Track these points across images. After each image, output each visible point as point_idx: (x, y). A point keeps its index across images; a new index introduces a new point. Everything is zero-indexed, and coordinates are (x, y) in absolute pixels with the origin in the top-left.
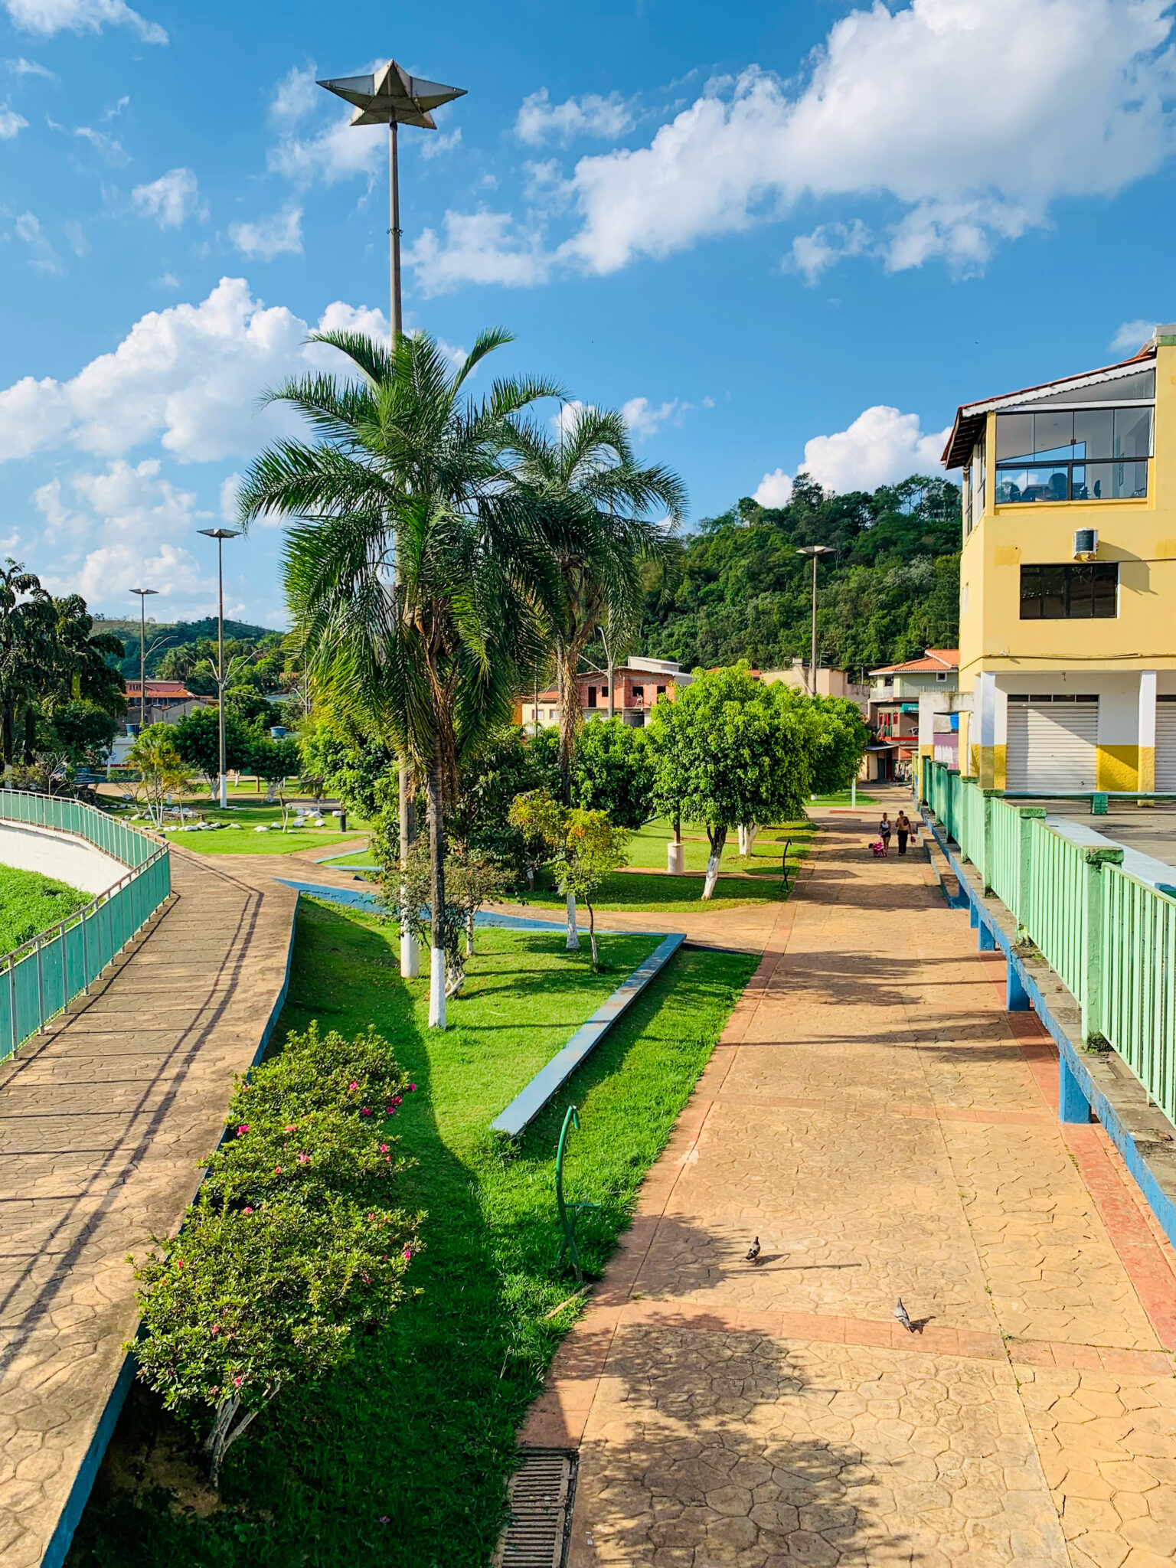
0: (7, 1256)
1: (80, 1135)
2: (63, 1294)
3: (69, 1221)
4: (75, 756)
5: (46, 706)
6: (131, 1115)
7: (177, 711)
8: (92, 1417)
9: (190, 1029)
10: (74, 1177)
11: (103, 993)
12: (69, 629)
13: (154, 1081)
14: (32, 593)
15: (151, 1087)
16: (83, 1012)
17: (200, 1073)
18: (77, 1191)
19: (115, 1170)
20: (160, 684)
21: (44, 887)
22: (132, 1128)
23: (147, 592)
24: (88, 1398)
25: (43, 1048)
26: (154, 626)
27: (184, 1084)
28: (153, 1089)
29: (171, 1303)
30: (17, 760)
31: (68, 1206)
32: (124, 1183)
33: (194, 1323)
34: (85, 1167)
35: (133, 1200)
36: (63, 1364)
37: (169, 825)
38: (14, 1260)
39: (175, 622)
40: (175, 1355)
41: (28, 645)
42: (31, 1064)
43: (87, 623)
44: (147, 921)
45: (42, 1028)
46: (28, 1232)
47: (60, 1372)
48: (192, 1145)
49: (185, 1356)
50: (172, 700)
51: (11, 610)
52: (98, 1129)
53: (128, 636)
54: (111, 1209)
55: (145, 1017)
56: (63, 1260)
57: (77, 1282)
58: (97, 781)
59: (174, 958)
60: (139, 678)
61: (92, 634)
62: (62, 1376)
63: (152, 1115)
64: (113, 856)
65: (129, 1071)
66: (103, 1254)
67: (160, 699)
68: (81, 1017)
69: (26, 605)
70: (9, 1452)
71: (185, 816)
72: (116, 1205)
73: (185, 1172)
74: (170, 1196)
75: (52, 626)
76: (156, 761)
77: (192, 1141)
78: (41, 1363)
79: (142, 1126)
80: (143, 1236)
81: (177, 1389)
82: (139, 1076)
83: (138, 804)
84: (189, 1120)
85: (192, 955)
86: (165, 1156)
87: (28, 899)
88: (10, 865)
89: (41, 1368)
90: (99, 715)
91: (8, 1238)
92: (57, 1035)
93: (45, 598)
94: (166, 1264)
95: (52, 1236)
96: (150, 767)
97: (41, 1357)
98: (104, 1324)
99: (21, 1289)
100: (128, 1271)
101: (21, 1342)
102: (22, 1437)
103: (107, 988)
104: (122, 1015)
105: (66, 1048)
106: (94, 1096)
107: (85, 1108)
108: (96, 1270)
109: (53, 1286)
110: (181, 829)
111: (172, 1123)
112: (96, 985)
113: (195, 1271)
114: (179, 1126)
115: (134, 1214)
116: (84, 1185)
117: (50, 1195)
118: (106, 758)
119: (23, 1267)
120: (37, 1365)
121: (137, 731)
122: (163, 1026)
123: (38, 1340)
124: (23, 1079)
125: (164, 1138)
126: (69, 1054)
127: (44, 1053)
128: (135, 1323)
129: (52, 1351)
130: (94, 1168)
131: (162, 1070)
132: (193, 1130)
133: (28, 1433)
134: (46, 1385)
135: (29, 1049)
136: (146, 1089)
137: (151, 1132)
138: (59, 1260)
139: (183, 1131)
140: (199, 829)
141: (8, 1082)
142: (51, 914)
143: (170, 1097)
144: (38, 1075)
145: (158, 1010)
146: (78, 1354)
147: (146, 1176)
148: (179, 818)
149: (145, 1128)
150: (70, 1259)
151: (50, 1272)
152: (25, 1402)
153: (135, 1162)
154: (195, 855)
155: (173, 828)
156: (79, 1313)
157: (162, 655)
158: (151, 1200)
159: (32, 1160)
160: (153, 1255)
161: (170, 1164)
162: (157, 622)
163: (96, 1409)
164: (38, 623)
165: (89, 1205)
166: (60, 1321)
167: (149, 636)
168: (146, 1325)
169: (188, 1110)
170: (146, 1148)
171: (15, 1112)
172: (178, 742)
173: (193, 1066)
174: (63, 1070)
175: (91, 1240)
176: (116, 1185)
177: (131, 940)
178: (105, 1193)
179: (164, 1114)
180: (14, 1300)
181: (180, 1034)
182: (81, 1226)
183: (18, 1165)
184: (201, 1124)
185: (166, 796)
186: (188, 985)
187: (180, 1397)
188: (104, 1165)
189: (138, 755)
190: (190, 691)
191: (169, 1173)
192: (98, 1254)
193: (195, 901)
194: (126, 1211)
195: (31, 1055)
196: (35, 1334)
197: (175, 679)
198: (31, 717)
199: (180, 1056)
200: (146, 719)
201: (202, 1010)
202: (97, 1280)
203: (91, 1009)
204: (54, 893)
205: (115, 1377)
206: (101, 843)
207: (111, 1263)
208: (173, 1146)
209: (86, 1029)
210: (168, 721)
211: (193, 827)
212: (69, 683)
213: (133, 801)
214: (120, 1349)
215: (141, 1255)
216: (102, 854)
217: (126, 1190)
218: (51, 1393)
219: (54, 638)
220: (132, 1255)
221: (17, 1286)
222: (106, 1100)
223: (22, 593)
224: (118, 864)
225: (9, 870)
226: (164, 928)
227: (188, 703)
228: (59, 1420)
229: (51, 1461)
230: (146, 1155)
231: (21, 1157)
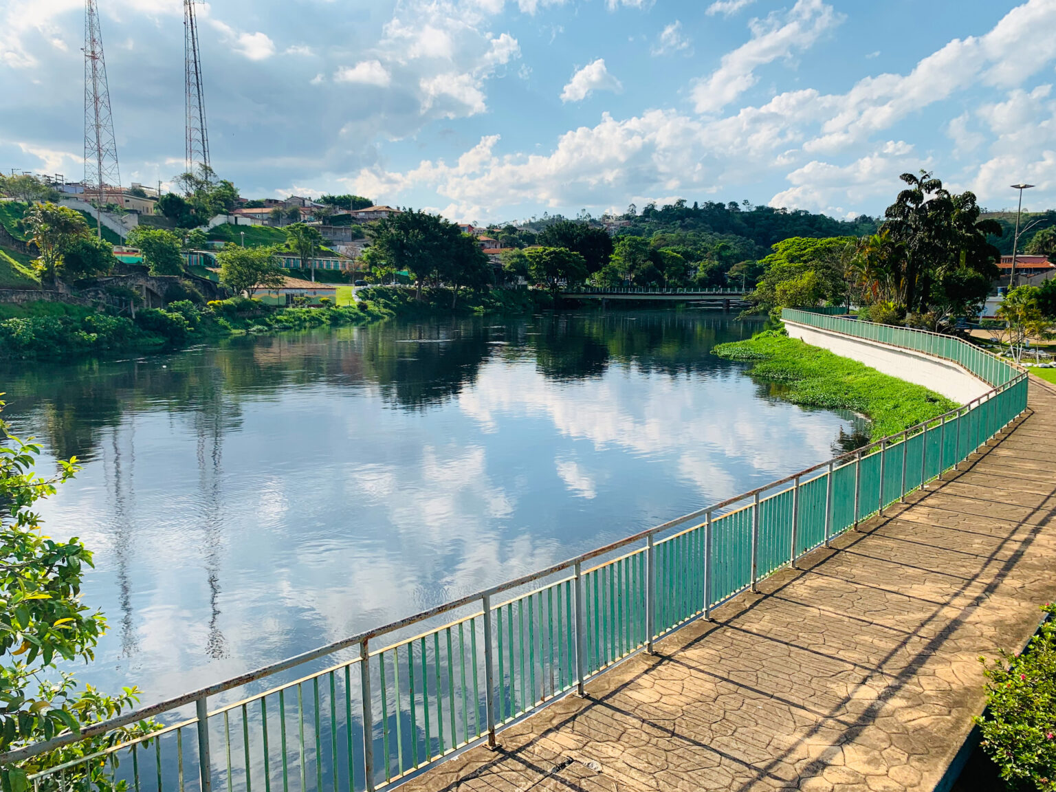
0: (890, 628)
1: (946, 564)
2: (928, 667)
3: (935, 619)
4: (957, 309)
5: (940, 272)
6: (986, 559)
7: (1042, 277)
8: (945, 759)
9: (1038, 509)
10: (941, 591)
11: (968, 471)
12: (962, 217)
13: (1006, 540)
14: (937, 193)
15: (1003, 543)
16: (952, 481)
17: (1045, 542)
18: (942, 600)
19: (971, 594)
20: (1027, 258)
21: (927, 396)
22: (987, 569)
23: (1025, 187)
24: (942, 745)
25: (922, 500)
26: (1027, 215)
27: (1030, 547)
28: (1005, 545)
29: (1013, 703)
30: (915, 310)
31: (935, 609)
32: (978, 605)
33: (1032, 724)
34: (948, 586)
35: (985, 620)
36: (925, 714)
37: (1025, 362)
38: (895, 632)
39: (1045, 211)
40: (1013, 742)
41: (930, 231)
42: (913, 508)
43: (975, 212)
44: (1006, 426)
45: (922, 486)
46: (905, 617)
47: (922, 718)
48: (1035, 594)
49: (1021, 745)
50: (1036, 270)
51: (920, 205)
52: (959, 563)
53: (1005, 223)
54: (967, 620)
55: (1001, 493)
56: (930, 644)
57: (938, 662)
58: (971, 328)
59: (1026, 455)
60: (1012, 254)
61: (979, 220)
62: (925, 722)
63: (1003, 564)
64: (980, 378)
65: (986, 528)
66: (959, 649)
67: (1027, 270)
68: (951, 484)
69: (931, 202)
70: (885, 756)
71: (1040, 357)
72: (970, 619)
73: (1027, 612)
74: (1014, 625)
75: (949, 215)
76: (1020, 313)
77: (1035, 590)
78: (910, 707)
79: (994, 569)
80: (991, 647)
81: (1012, 767)
82: (993, 533)
83: (1003, 345)
84: (1034, 575)
85: (1041, 456)
86: (1012, 596)
87: (915, 404)
88: (904, 380)
89: (910, 710)
90: (977, 278)
91: (891, 617)
92: (932, 492)
93: (946, 196)
94: (1010, 673)
95: (922, 625)
96: (1015, 318)
97: (910, 703)
98: (957, 698)
99: (899, 653)
100: (979, 667)
101: (897, 688)
102: (894, 750)
103: (971, 468)
104: (983, 488)
105: (939, 503)
106: (958, 540)
107: (951, 546)
108: (953, 659)
109: (921, 659)
110: (1035, 366)
111: (1019, 573)
112: (964, 463)
113: (1035, 687)
114: (1025, 577)
115: (984, 630)
116: (947, 599)
117: (922, 598)
118: (980, 311)
119: (901, 639)
120: (907, 707)
121: (1005, 292)
122: (1014, 502)
123: (908, 691)
124: (907, 516)
125: (1010, 583)
126: (941, 507)
127: (922, 503)
128: (981, 704)
129: (918, 701)
130: (955, 589)
131: (1013, 532)
132: (1037, 583)
133: (898, 750)
134: (913, 723)
135: (912, 498)
136: (999, 544)
137: (1002, 575)
138: (926, 643)
139: (1028, 581)
140: (1051, 367)
141: (897, 516)
142: (931, 414)
143: (1018, 555)
144: (915, 516)
145: (1011, 490)
146: (936, 711)
147: (996, 605)
148: (1035, 358)
149: (996, 571)
150: (935, 645)
151: (920, 649)
152: (897, 728)
153: (987, 593)
154: (1048, 383)
155: (1029, 364)
156: (939, 684)
157: (1031, 237)
158: (999, 624)
159: (911, 571)
160: (1000, 663)
161: (1016, 603)
162: (1029, 212)
163: (948, 755)
164: (939, 214)
165: (950, 613)
166: (924, 684)
167: (1021, 223)
168: (991, 711)
169: (1033, 567)
170: (996, 586)
171: (900, 537)
172: (1041, 300)
173: (1039, 536)
174: (935, 517)
175: (951, 637)
176: (971, 605)
177: (992, 437)
178: (963, 608)
179: (1013, 565)
180: (894, 658)
181: (1029, 511)
182: (943, 625)
183: (901, 571)
184: (1043, 580)
185: (1025, 341)
186: (1037, 476)
187: (1015, 774)
188: (963, 589)
189: (1005, 308)
190: (1052, 262)
191: (1015, 608)
192: (954, 648)
193: (1046, 417)
194: (978, 625)
195: (913, 502)
196: (907, 686)
197: (1039, 254)
198: (928, 280)
199: (1029, 526)
200: (1014, 283)
201: (1049, 497)
202: (954, 666)
203: (959, 480)
204: (933, 400)
205: (963, 739)
206: (973, 369)
207: (965, 658)
208: (1019, 590)
209: (954, 493)
210: (1033, 285)
211: (1046, 365)
212: (958, 256)
213: (997, 343)
214: (969, 720)
215: (990, 660)
216: (972, 376)
217: (979, 611)
218: (916, 730)
219: (949, 224)
220: (983, 657)
221: (896, 650)
222: (967, 545)
223: (929, 193)
224: (985, 385)
225: (904, 383)
226: (1019, 433)
227: (1050, 272)
228: (920, 751)
229: (913, 776)
230: (997, 590)
231: (903, 567)
